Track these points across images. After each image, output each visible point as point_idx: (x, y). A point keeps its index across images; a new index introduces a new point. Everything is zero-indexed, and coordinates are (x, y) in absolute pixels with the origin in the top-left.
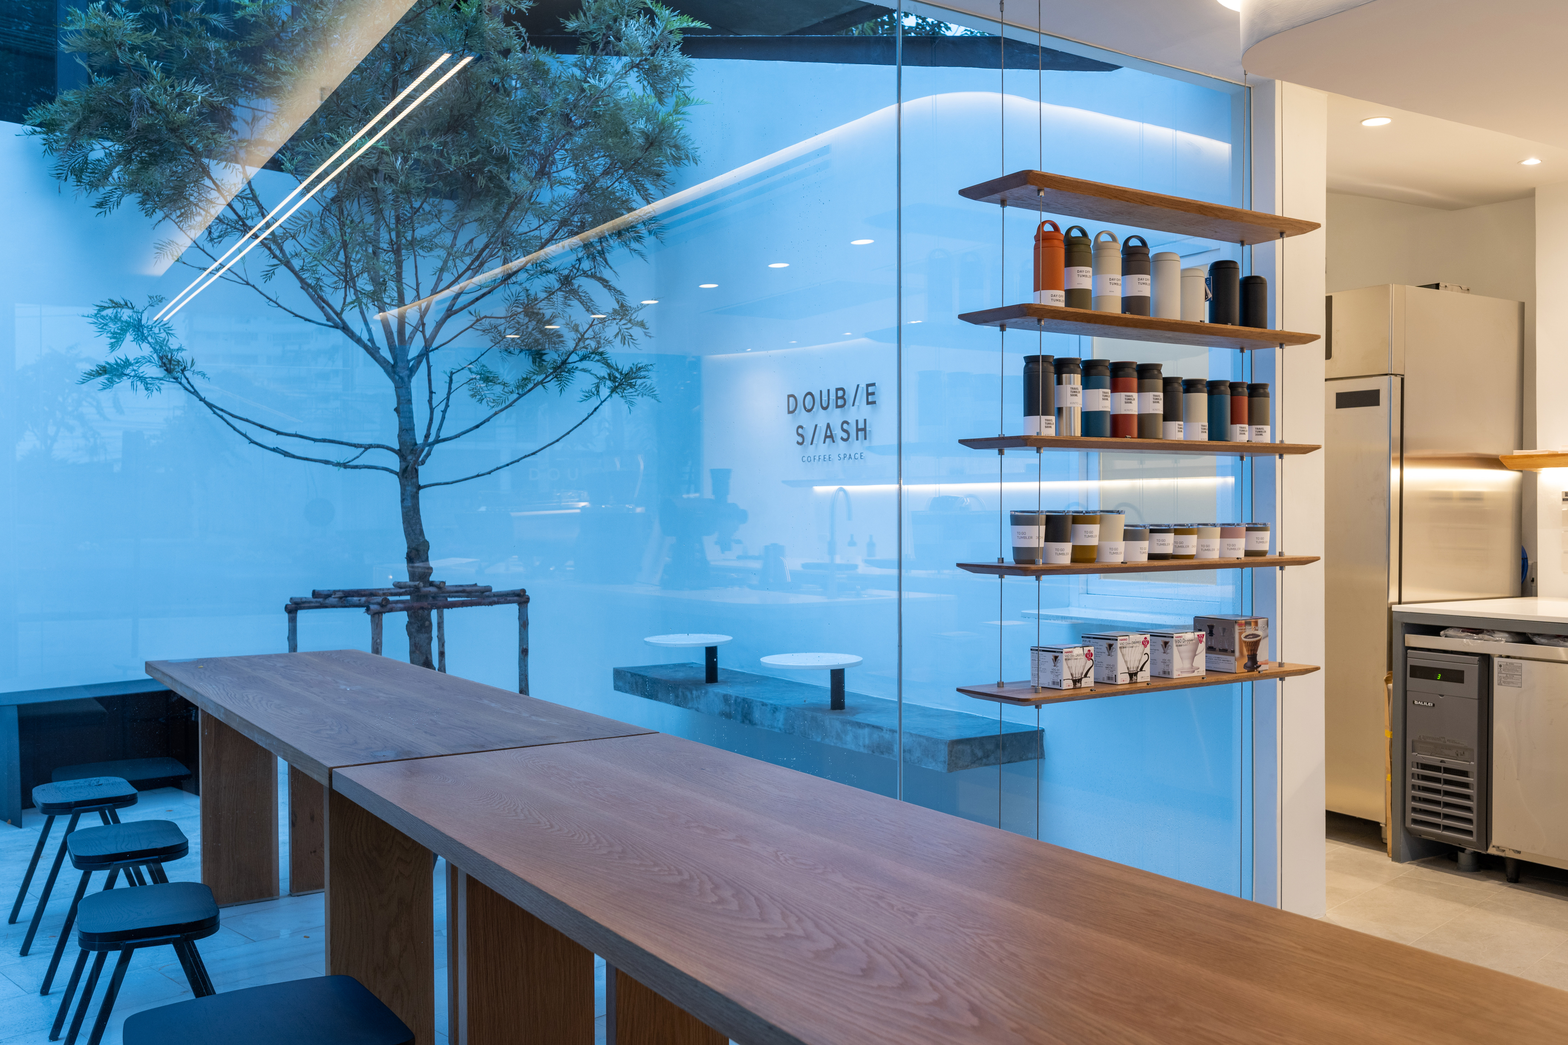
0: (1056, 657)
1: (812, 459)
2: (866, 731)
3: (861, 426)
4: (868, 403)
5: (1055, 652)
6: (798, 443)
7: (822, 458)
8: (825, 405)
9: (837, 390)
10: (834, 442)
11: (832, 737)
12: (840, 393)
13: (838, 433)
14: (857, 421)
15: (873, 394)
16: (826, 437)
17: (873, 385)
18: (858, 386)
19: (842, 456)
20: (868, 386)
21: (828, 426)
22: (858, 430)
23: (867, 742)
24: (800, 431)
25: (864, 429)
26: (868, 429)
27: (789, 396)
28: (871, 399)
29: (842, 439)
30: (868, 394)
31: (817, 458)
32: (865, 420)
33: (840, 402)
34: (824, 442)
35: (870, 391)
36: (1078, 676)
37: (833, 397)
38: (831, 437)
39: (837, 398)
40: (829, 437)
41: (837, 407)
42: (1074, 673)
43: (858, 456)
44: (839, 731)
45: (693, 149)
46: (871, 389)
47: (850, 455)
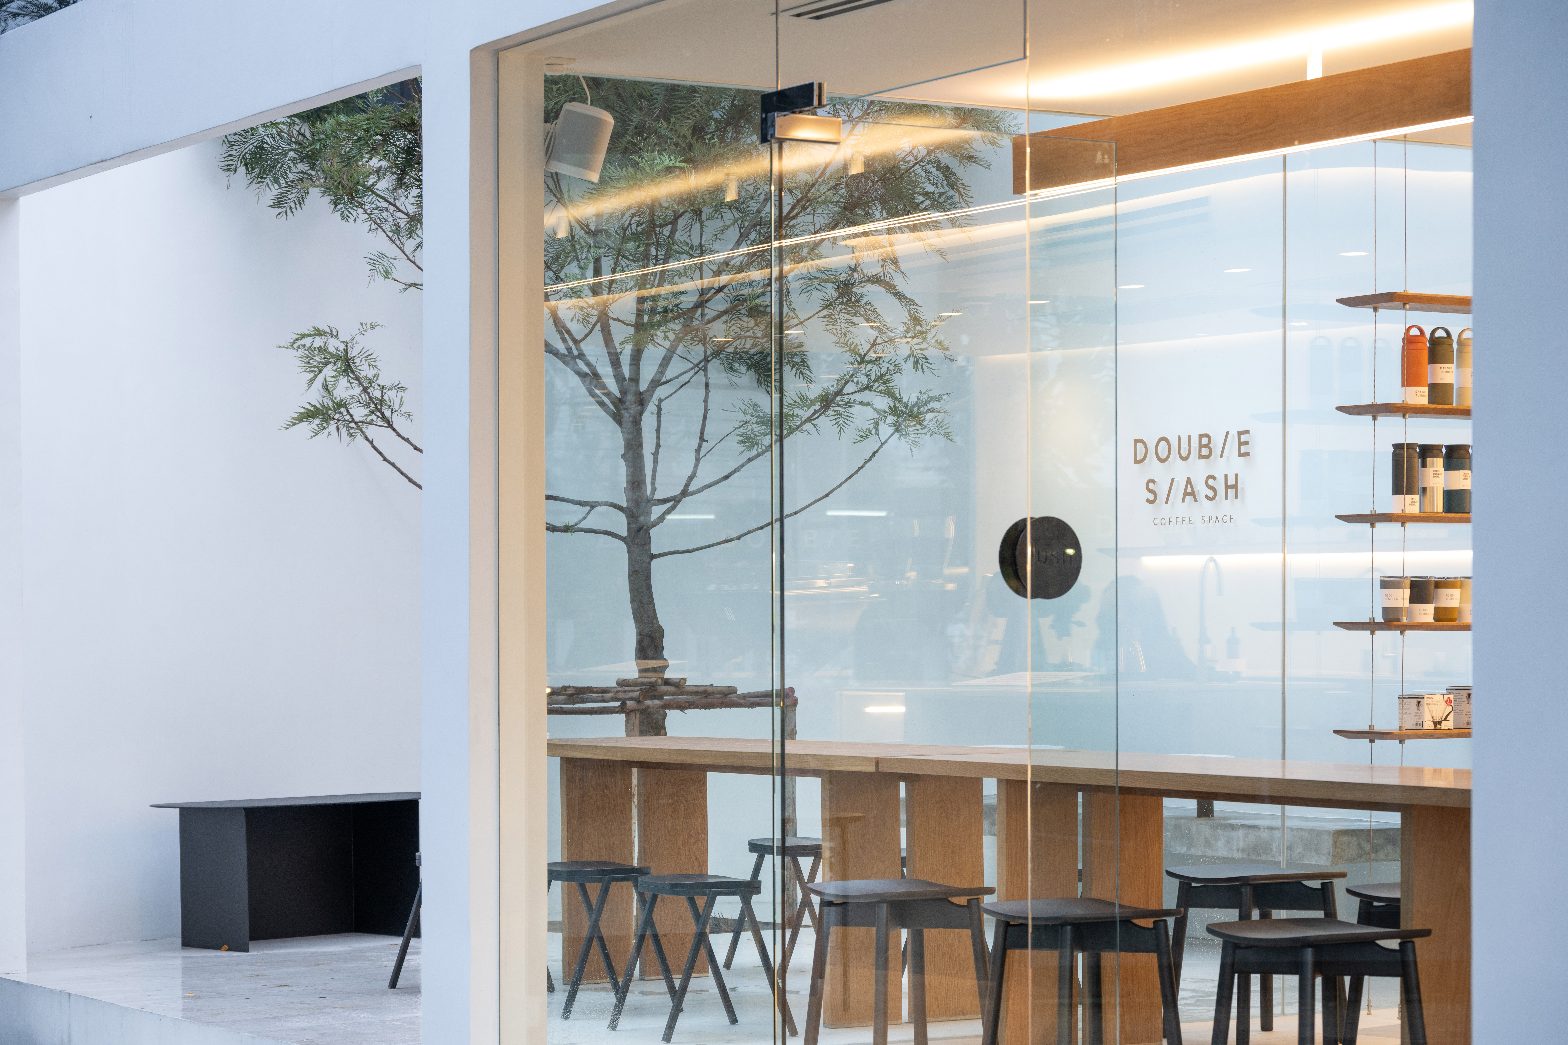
0: (1419, 702)
1: (1167, 521)
2: (1241, 833)
3: (1231, 481)
4: (1240, 454)
5: (1418, 698)
6: (1148, 501)
7: (1180, 520)
8: (1184, 454)
9: (1201, 436)
10: (1196, 500)
11: (1200, 845)
12: (1205, 441)
13: (1202, 490)
14: (1226, 476)
15: (1246, 443)
16: (1186, 494)
17: (1247, 432)
18: (1228, 433)
19: (1206, 519)
20: (1240, 433)
21: (1189, 481)
22: (1227, 487)
23: (1241, 845)
24: (1151, 486)
25: (1235, 486)
26: (1239, 486)
27: (1136, 441)
28: (1243, 449)
29: (1207, 497)
30: (1240, 444)
31: (1173, 520)
32: (1236, 475)
33: (1205, 452)
34: (1183, 501)
35: (1242, 440)
36: (1438, 719)
37: (1195, 444)
38: (1193, 494)
39: (1201, 446)
40: (1189, 494)
41: (1201, 457)
42: (1434, 716)
43: (1227, 519)
44: (1208, 837)
45: (1015, 125)
46: (1243, 438)
47: (1217, 517)
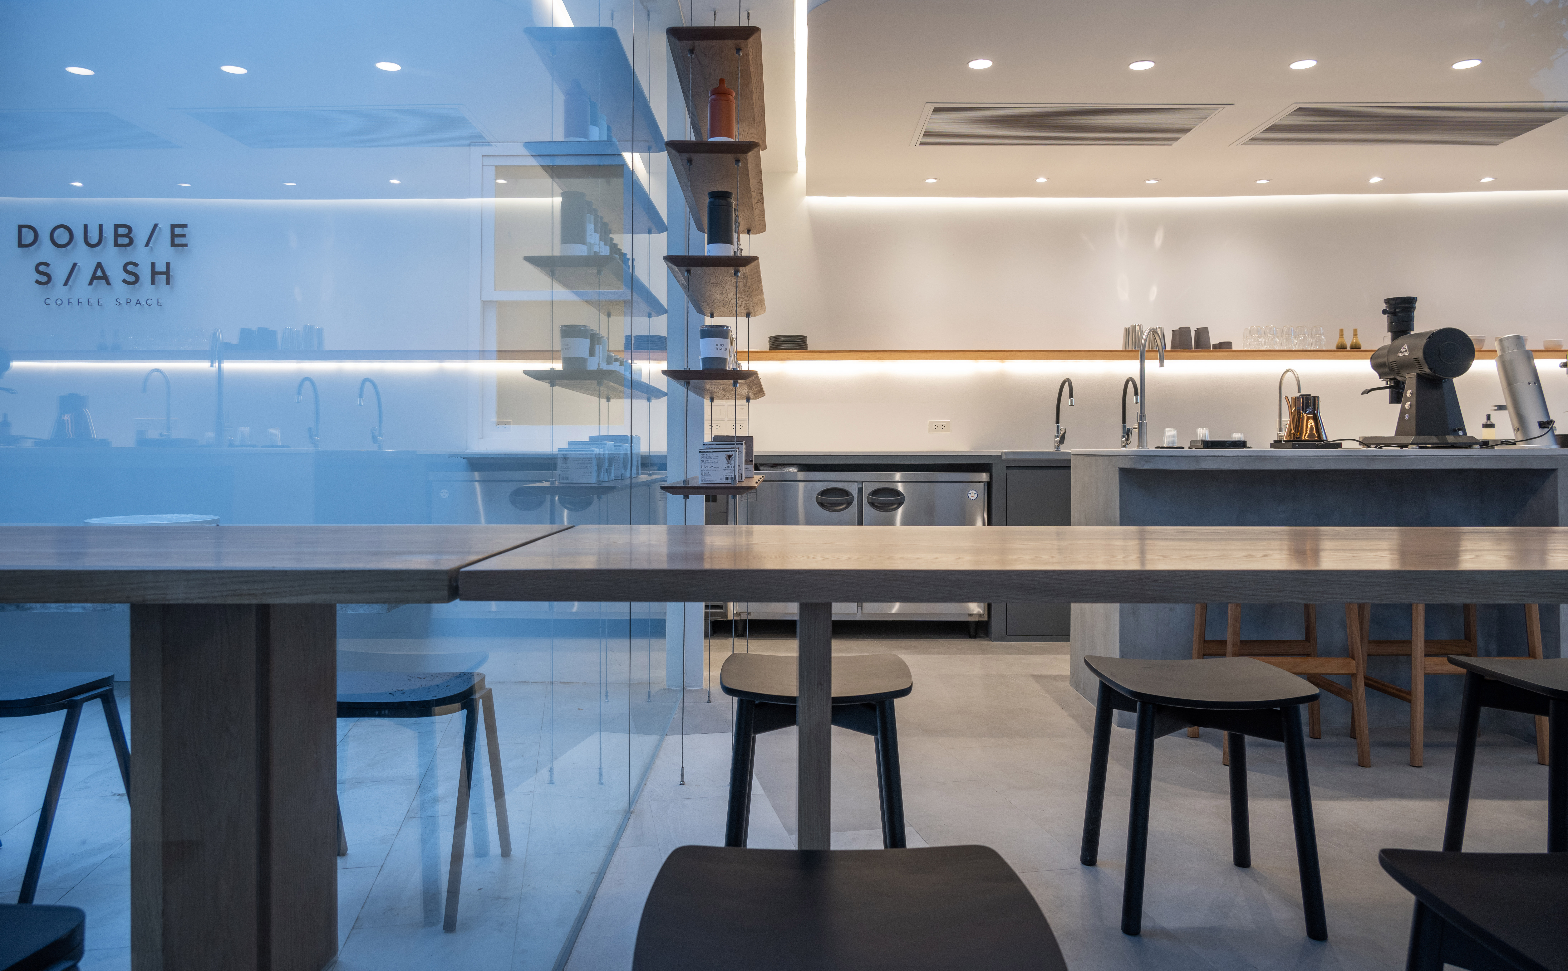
1: (66, 302)
3: (161, 268)
4: (173, 245)
5: (728, 451)
6: (38, 282)
7: (84, 302)
8: (92, 242)
9: (117, 227)
10: (108, 283)
12: (123, 230)
13: (118, 275)
14: (153, 264)
15: (184, 236)
16: (94, 277)
17: (185, 226)
18: (155, 224)
19: (123, 302)
20: (173, 227)
21: (99, 266)
22: (154, 273)
24: (43, 268)
25: (167, 273)
26: (173, 272)
27: (21, 227)
28: (178, 241)
29: (125, 281)
30: (173, 236)
31: (74, 301)
32: (168, 263)
33: (123, 240)
34: (91, 283)
35: (175, 233)
37: (109, 234)
38: (105, 278)
39: (117, 236)
40: (99, 278)
41: (116, 245)
43: (153, 302)
46: (177, 231)
47: (138, 300)
